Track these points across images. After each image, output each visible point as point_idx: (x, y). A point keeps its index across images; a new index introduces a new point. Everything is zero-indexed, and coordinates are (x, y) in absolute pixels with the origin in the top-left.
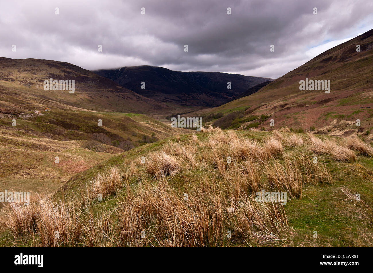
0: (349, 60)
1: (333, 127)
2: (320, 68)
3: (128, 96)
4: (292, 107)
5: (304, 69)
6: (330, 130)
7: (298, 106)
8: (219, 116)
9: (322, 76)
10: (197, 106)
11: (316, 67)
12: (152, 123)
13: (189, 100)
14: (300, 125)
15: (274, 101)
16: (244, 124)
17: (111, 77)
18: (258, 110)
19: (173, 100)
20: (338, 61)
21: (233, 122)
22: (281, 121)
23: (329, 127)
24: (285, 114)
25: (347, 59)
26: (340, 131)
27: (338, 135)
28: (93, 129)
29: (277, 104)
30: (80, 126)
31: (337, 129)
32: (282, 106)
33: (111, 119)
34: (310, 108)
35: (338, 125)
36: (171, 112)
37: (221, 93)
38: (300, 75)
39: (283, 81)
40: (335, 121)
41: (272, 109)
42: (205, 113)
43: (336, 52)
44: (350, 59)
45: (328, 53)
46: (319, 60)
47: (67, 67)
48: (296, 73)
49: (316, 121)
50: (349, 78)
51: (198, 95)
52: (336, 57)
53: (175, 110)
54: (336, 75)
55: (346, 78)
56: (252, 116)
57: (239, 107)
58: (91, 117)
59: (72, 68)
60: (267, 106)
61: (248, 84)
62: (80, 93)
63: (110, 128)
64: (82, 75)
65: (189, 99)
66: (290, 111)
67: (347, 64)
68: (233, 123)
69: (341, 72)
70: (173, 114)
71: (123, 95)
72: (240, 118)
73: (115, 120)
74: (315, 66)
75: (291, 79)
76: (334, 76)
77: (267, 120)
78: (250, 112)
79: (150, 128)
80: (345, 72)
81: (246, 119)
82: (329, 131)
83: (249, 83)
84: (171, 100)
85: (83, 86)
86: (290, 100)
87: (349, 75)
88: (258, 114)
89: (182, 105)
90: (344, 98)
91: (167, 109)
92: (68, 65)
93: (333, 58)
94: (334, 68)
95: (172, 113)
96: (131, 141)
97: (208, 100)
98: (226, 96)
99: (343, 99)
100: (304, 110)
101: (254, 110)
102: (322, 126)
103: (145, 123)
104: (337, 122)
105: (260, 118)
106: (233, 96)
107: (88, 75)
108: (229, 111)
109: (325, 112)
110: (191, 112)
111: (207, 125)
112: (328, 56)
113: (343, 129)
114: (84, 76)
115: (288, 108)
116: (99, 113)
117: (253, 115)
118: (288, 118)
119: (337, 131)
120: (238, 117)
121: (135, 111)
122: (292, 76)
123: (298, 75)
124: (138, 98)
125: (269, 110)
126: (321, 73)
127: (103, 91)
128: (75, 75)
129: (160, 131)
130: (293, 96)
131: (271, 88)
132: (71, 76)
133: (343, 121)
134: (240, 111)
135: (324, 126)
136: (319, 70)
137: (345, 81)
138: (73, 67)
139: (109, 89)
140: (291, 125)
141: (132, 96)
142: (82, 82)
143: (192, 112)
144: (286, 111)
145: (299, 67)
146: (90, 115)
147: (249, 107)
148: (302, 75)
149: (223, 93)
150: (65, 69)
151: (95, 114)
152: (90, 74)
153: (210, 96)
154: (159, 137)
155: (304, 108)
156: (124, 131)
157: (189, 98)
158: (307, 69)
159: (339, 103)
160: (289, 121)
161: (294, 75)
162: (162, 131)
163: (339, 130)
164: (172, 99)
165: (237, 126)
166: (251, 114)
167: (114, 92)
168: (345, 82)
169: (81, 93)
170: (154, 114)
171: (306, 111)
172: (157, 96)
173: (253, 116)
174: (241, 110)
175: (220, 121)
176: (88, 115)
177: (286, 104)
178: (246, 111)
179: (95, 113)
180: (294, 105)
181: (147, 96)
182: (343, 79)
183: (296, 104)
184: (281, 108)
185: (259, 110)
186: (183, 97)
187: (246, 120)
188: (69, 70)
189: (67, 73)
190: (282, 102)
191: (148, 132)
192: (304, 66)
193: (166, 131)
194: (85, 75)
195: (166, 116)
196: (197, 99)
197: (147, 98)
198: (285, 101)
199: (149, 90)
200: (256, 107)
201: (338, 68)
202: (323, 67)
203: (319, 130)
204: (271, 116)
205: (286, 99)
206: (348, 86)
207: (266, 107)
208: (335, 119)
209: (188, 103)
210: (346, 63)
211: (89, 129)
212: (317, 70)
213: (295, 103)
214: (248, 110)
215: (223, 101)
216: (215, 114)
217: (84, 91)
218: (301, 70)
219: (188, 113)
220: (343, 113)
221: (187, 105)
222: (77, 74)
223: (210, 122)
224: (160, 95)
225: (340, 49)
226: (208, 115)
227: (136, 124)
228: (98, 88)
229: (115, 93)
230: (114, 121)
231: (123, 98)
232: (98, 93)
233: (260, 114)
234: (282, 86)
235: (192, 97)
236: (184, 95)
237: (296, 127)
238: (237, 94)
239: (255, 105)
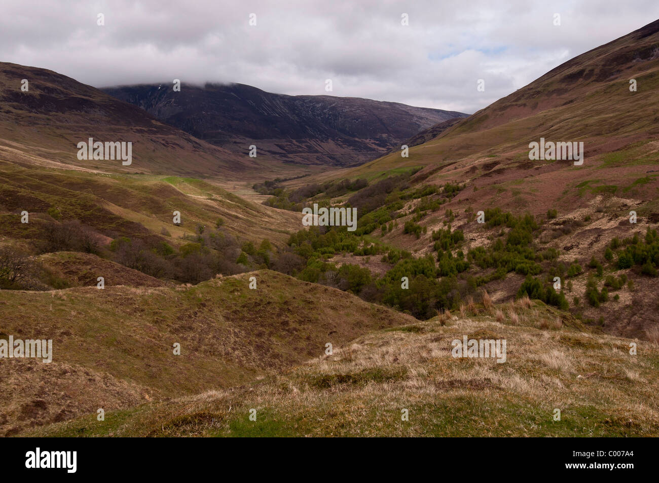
0: (616, 78)
1: (596, 212)
2: (559, 92)
3: (176, 142)
4: (509, 168)
5: (529, 93)
6: (589, 218)
7: (520, 167)
8: (359, 185)
9: (564, 107)
10: (317, 164)
11: (553, 91)
12: (220, 199)
13: (300, 152)
14: (525, 206)
15: (470, 156)
16: (409, 203)
17: (141, 102)
18: (439, 175)
19: (269, 151)
20: (595, 78)
21: (388, 197)
22: (488, 197)
23: (585, 211)
24: (495, 183)
25: (613, 75)
26: (611, 219)
27: (606, 228)
28: (82, 209)
29: (476, 163)
30: (51, 204)
31: (603, 217)
32: (487, 166)
33: (128, 189)
34: (545, 172)
35: (605, 207)
36: (263, 175)
37: (363, 140)
38: (520, 106)
39: (486, 117)
40: (599, 198)
41: (467, 172)
42: (331, 179)
43: (591, 62)
44: (618, 75)
45: (576, 64)
46: (558, 77)
47: (46, 78)
48: (514, 101)
49: (559, 199)
50: (617, 113)
51: (320, 142)
52: (592, 70)
53: (272, 171)
54: (592, 105)
55: (613, 112)
56: (426, 187)
57: (401, 168)
58: (83, 184)
59: (58, 81)
60: (457, 166)
61: (417, 122)
62: (73, 132)
63: (126, 207)
64: (79, 96)
65: (300, 150)
66: (503, 177)
67: (614, 85)
68: (388, 201)
69: (603, 101)
70: (267, 180)
71: (163, 140)
72: (402, 190)
73: (136, 190)
74: (551, 89)
75: (503, 114)
76: (588, 108)
77: (457, 194)
78: (423, 178)
79: (213, 207)
80: (610, 100)
81: (414, 191)
82: (587, 219)
83: (420, 121)
84: (265, 151)
85: (80, 118)
86: (503, 154)
87: (618, 106)
88: (439, 181)
89: (286, 162)
90: (613, 151)
91: (256, 169)
92: (49, 74)
93: (585, 73)
94: (587, 94)
95: (266, 178)
96: (170, 236)
97: (338, 153)
98: (374, 146)
99: (610, 154)
100: (532, 176)
101: (431, 173)
102: (572, 210)
103: (204, 197)
104: (602, 202)
105: (443, 191)
106: (387, 147)
107: (90, 96)
108: (379, 174)
109: (576, 180)
110: (303, 176)
111: (335, 203)
112: (575, 69)
113: (616, 216)
114: (83, 99)
115: (500, 172)
116: (105, 176)
117: (428, 183)
118: (500, 190)
119: (604, 220)
120: (398, 188)
121: (188, 173)
122: (505, 108)
123: (516, 105)
124: (197, 147)
125: (461, 174)
126: (563, 103)
127: (123, 131)
128: (62, 96)
129: (235, 214)
130: (509, 147)
131: (464, 131)
132: (54, 97)
133: (615, 199)
134: (402, 175)
135: (575, 209)
136: (558, 97)
137: (611, 118)
138: (59, 79)
139: (135, 127)
140: (508, 205)
141: (183, 142)
142: (77, 111)
143: (306, 175)
144: (496, 178)
145: (518, 90)
146: (81, 179)
147: (421, 167)
148: (525, 105)
149: (368, 141)
150: (43, 82)
151: (95, 178)
152: (96, 94)
153: (344, 146)
154: (232, 228)
155: (530, 171)
156: (156, 213)
157: (301, 147)
158: (533, 95)
159: (603, 163)
160: (503, 198)
161: (510, 105)
162: (240, 216)
163: (608, 218)
164: (268, 149)
165: (396, 206)
166: (424, 182)
167: (146, 132)
168: (611, 120)
169: (75, 134)
170: (229, 178)
171: (537, 178)
172: (235, 142)
173: (429, 186)
174: (404, 174)
175: (362, 197)
176: (78, 178)
177: (496, 163)
178: (414, 175)
179: (96, 175)
180: (511, 166)
181: (215, 143)
182: (607, 114)
183: (516, 162)
184: (485, 170)
185: (440, 173)
186: (288, 146)
187: (414, 194)
188: (49, 85)
189: (46, 91)
190: (487, 159)
191: (208, 217)
192: (528, 87)
193: (248, 216)
194: (84, 95)
195: (253, 183)
196: (317, 152)
197: (214, 147)
198: (493, 157)
199: (220, 131)
200: (435, 168)
201: (597, 92)
202: (566, 91)
203: (567, 217)
204: (465, 186)
205: (495, 153)
206: (618, 129)
207: (456, 168)
208: (599, 194)
209: (298, 159)
210: (612, 82)
211: (71, 210)
212: (554, 95)
213: (513, 161)
214: (418, 174)
215: (369, 156)
216: (353, 180)
217: (83, 130)
218: (523, 96)
219: (298, 178)
220: (615, 183)
221: (297, 163)
222: (67, 94)
223: (340, 198)
224: (241, 141)
225: (598, 56)
226: (337, 183)
227: (184, 200)
228: (113, 124)
229: (146, 135)
230: (135, 192)
231: (163, 144)
232: (112, 133)
233: (443, 183)
234: (486, 127)
235: (307, 146)
236: (291, 142)
237: (518, 209)
238: (395, 142)
239: (431, 165)
